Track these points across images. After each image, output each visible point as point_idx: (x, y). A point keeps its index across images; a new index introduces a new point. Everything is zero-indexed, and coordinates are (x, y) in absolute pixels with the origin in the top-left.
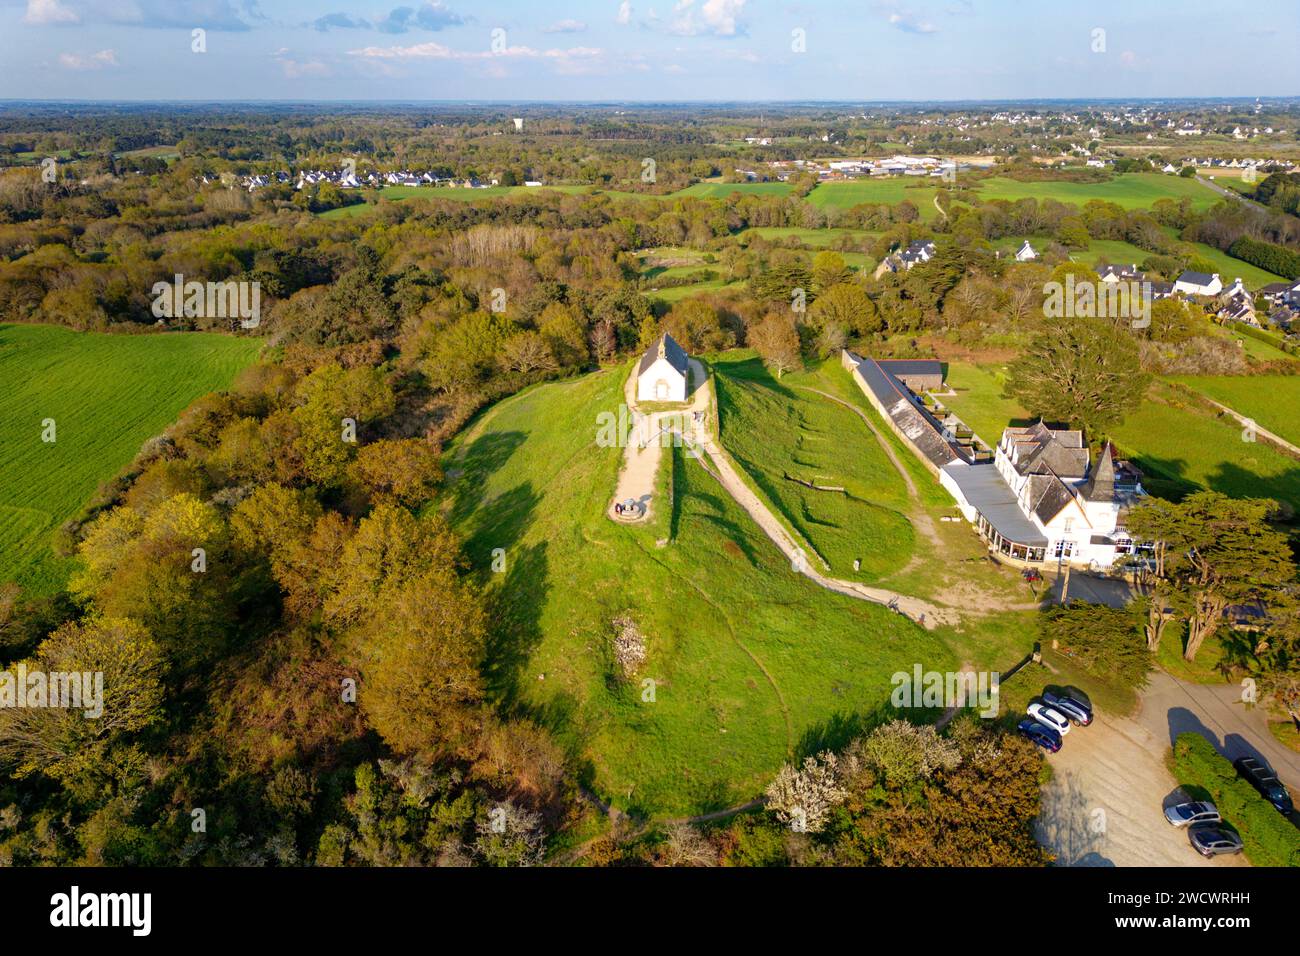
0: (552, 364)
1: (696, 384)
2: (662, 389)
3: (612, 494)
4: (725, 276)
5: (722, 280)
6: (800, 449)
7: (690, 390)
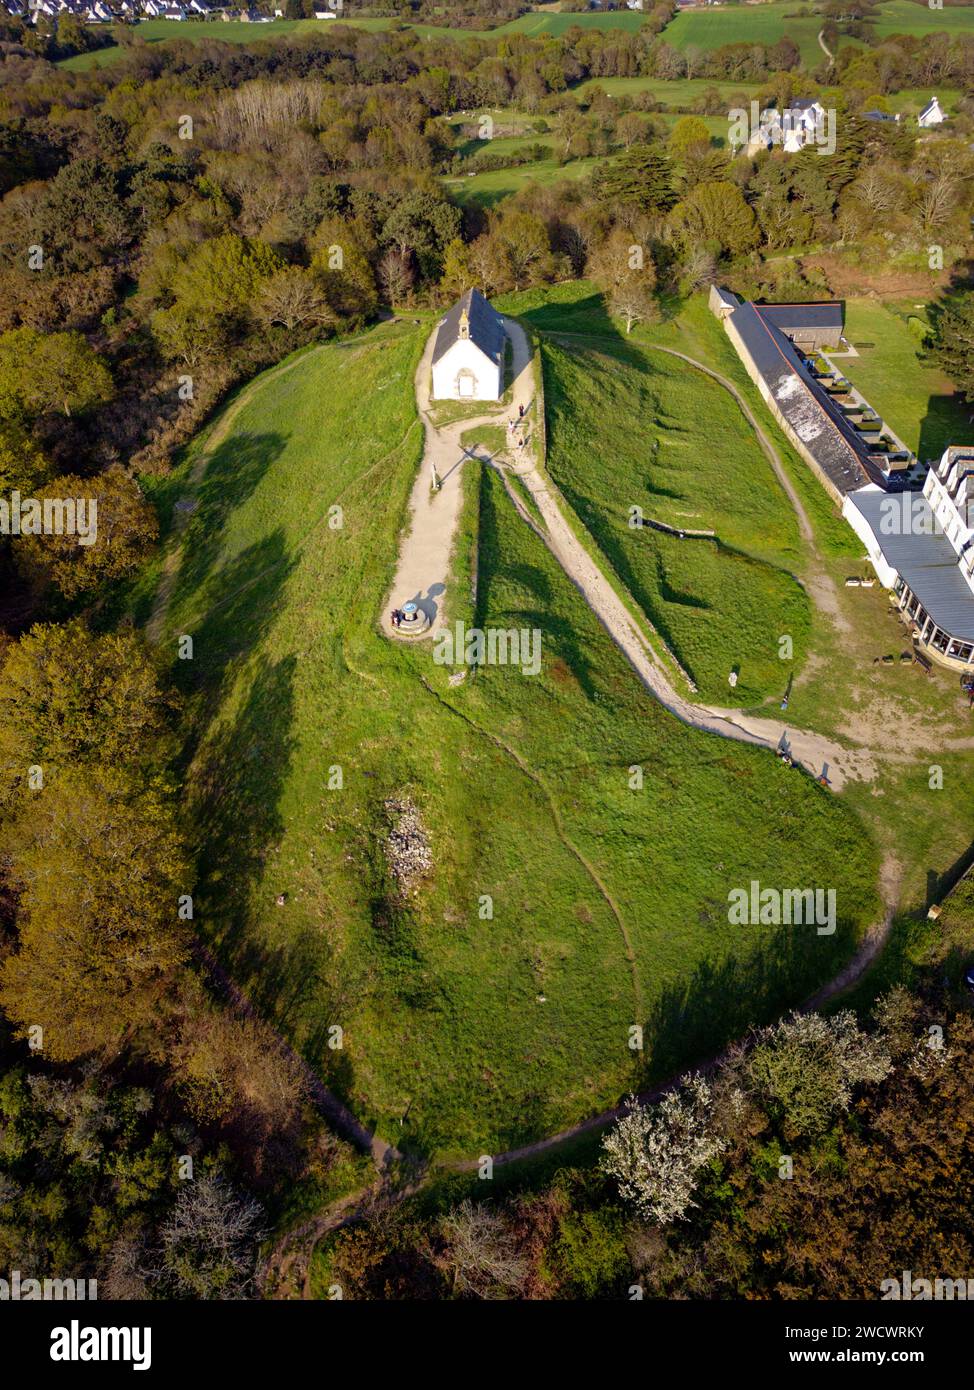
0: (327, 317)
1: (515, 368)
2: (466, 382)
3: (388, 584)
4: (560, 153)
5: (555, 159)
6: (656, 464)
7: (507, 380)
